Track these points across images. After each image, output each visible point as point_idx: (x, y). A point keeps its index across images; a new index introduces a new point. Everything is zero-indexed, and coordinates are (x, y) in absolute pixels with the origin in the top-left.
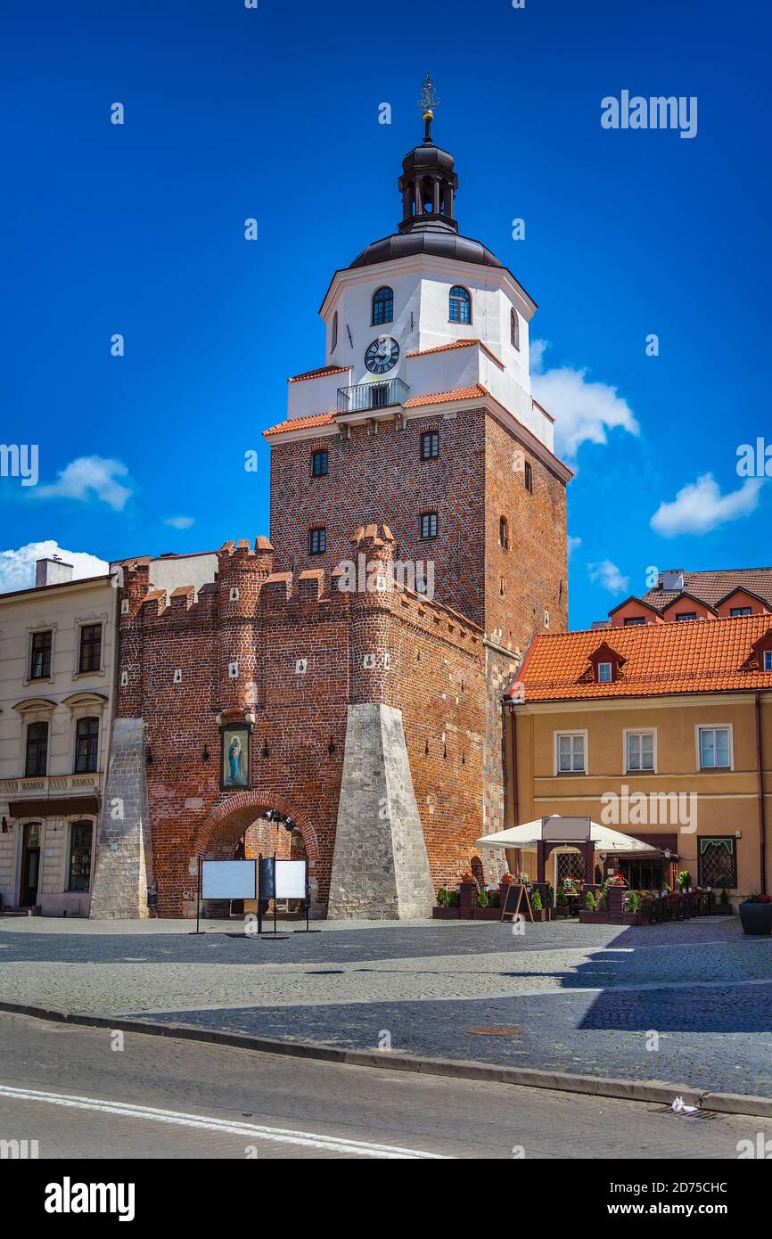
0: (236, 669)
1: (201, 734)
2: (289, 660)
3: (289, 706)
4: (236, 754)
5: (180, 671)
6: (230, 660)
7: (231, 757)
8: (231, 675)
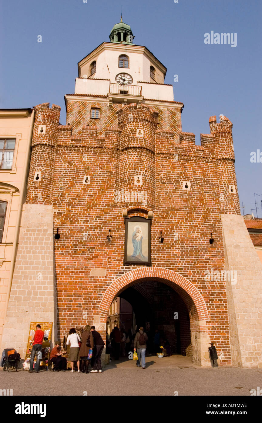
0: (141, 179)
1: (106, 222)
2: (178, 181)
3: (179, 210)
4: (139, 238)
5: (89, 177)
6: (135, 173)
7: (134, 240)
8: (136, 183)
